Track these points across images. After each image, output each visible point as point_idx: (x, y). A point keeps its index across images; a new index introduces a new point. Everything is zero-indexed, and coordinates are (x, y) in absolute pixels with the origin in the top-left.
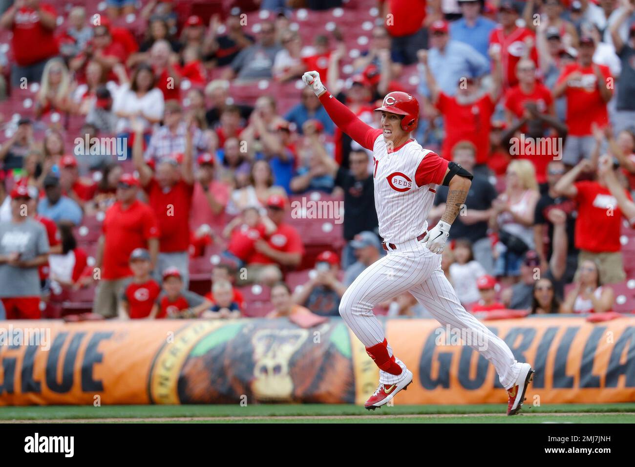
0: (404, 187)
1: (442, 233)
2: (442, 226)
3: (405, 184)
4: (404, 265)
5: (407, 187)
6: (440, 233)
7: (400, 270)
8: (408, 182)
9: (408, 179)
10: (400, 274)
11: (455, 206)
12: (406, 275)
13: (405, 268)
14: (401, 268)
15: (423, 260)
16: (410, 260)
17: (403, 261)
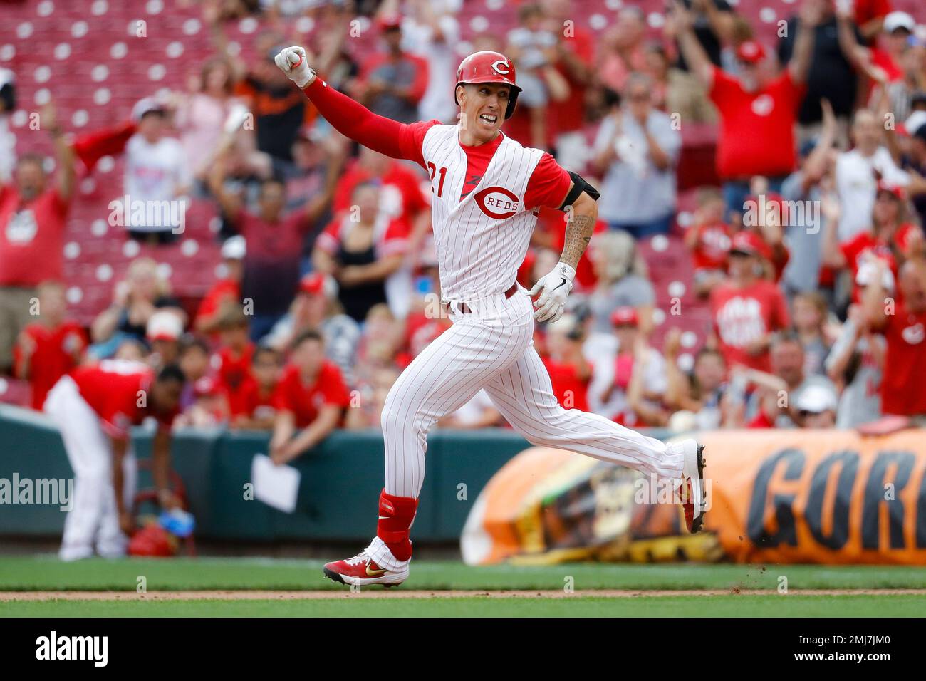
0: (506, 211)
1: (565, 281)
2: (565, 270)
3: (508, 207)
4: (487, 341)
5: (511, 210)
6: (562, 281)
7: (481, 351)
8: (512, 203)
9: (514, 198)
10: (481, 357)
11: (582, 240)
12: (492, 358)
13: (489, 347)
14: (482, 347)
15: (516, 330)
16: (495, 333)
17: (485, 335)
